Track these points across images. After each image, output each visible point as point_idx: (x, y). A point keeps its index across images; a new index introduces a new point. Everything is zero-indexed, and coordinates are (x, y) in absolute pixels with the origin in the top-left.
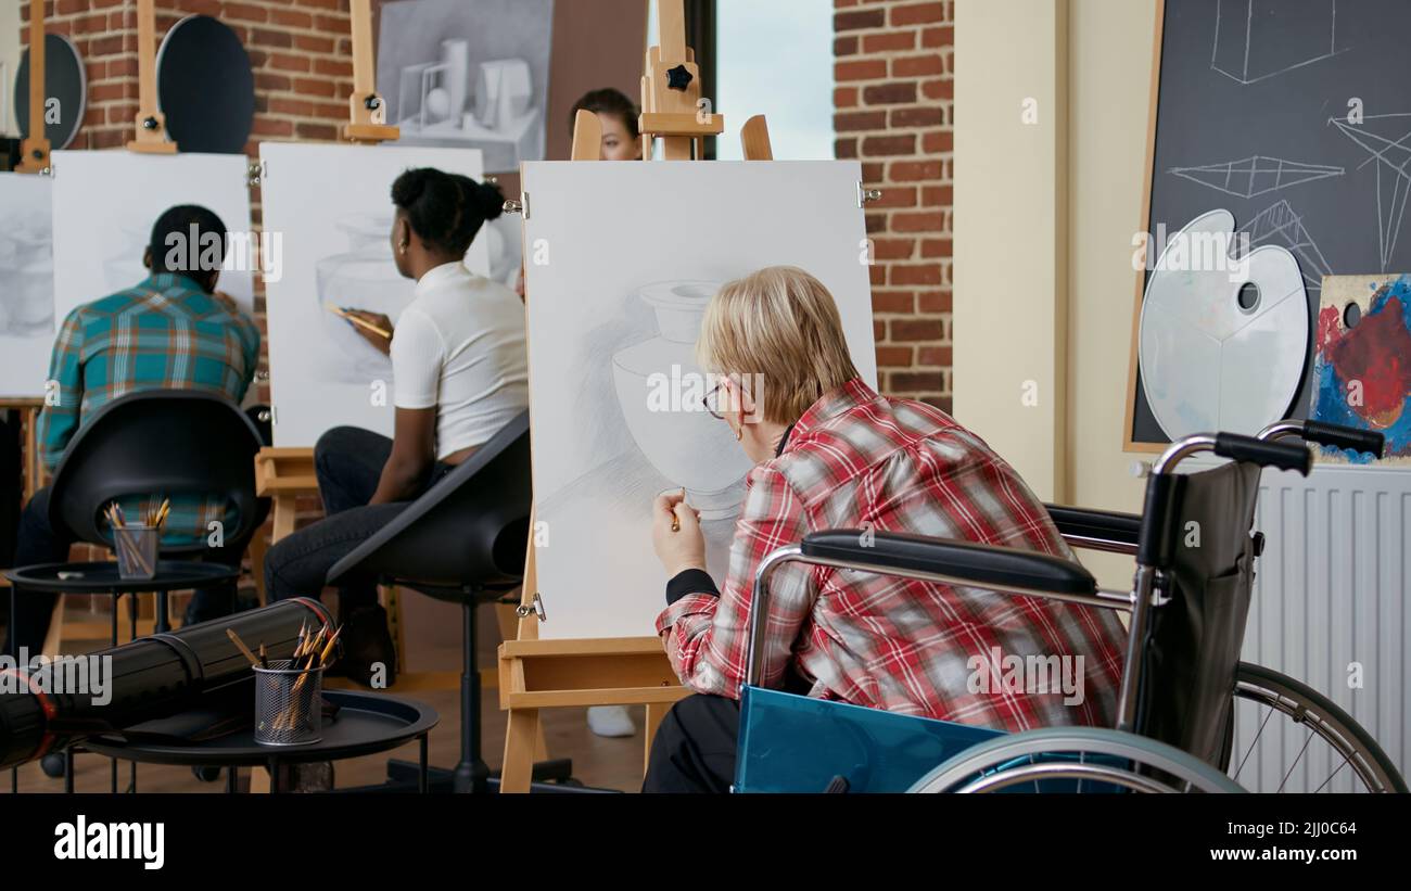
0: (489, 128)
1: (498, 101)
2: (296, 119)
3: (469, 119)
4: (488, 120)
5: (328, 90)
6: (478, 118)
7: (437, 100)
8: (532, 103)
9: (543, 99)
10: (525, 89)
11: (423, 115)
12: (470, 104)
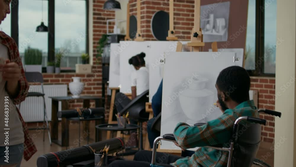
0: (217, 32)
1: (219, 27)
2: (181, 31)
3: (214, 30)
4: (217, 31)
5: (188, 24)
6: (215, 30)
7: (208, 26)
8: (225, 27)
9: (227, 26)
10: (224, 24)
11: (205, 30)
12: (214, 27)
